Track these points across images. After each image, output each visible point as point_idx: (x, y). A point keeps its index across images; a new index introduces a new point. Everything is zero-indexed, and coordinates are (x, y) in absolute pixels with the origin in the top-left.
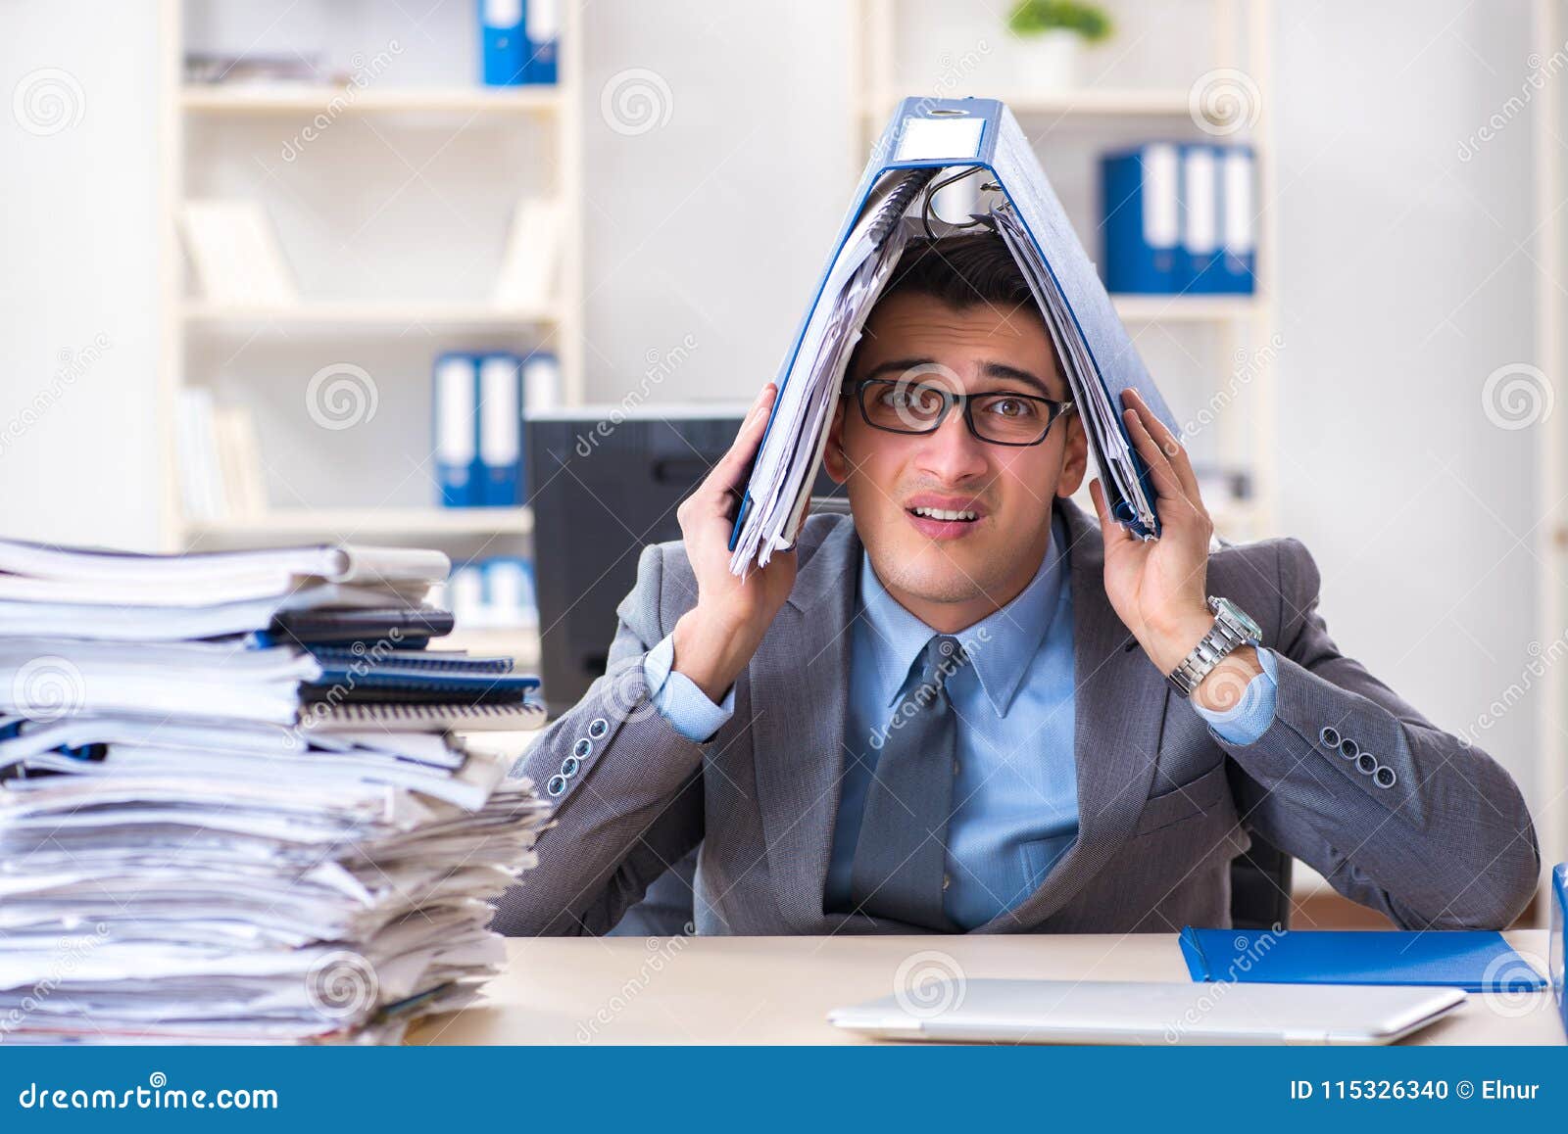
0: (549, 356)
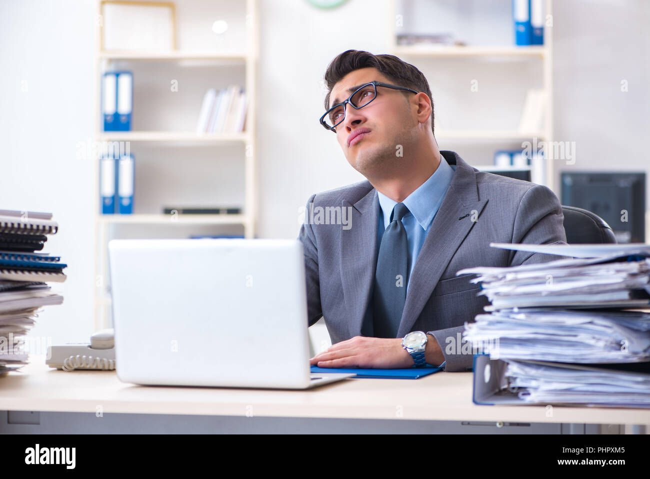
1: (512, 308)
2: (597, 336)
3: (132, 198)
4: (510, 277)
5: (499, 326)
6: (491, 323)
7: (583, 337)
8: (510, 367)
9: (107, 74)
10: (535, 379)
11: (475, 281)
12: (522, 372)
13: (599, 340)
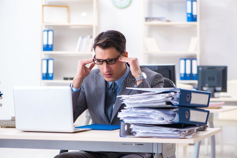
0: (196, 59)
1: (132, 108)
2: (156, 116)
3: (52, 74)
4: (131, 98)
5: (128, 113)
6: (126, 112)
7: (151, 116)
8: (131, 125)
9: (44, 31)
10: (138, 129)
11: (121, 99)
12: (134, 127)
13: (156, 117)
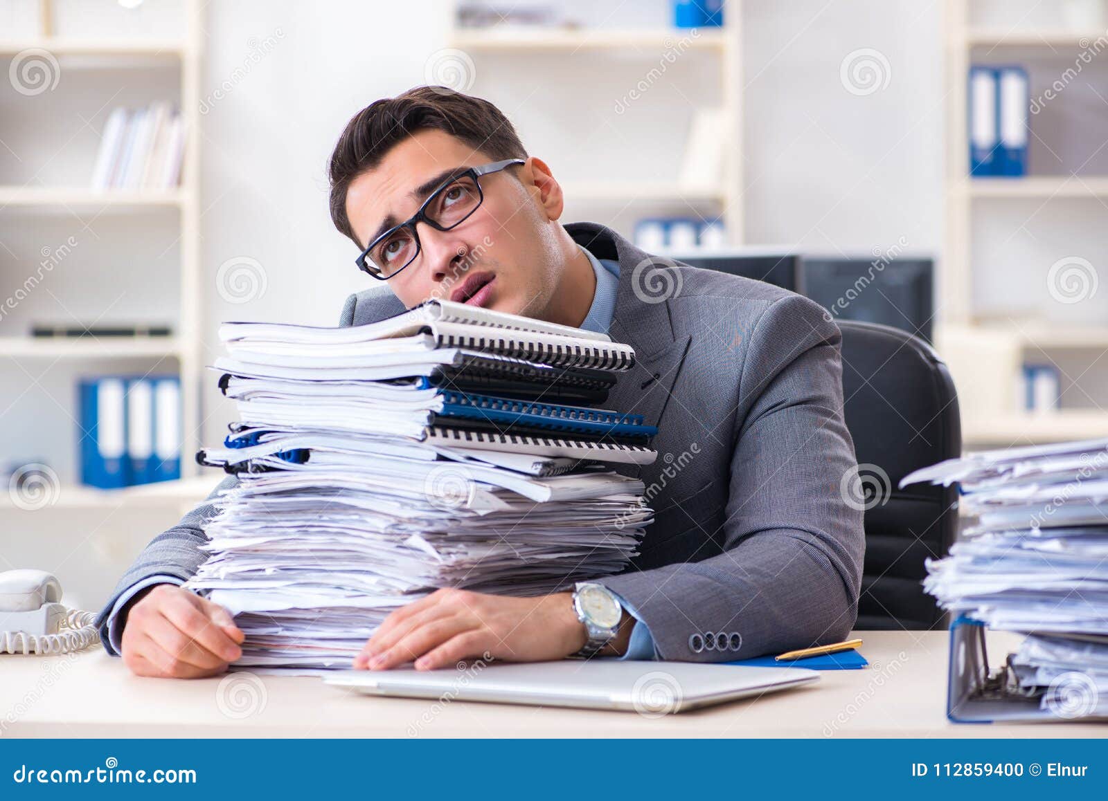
0: (719, 222)
1: (1029, 529)
4: (1022, 468)
5: (996, 565)
10: (1077, 670)
12: (1050, 657)
